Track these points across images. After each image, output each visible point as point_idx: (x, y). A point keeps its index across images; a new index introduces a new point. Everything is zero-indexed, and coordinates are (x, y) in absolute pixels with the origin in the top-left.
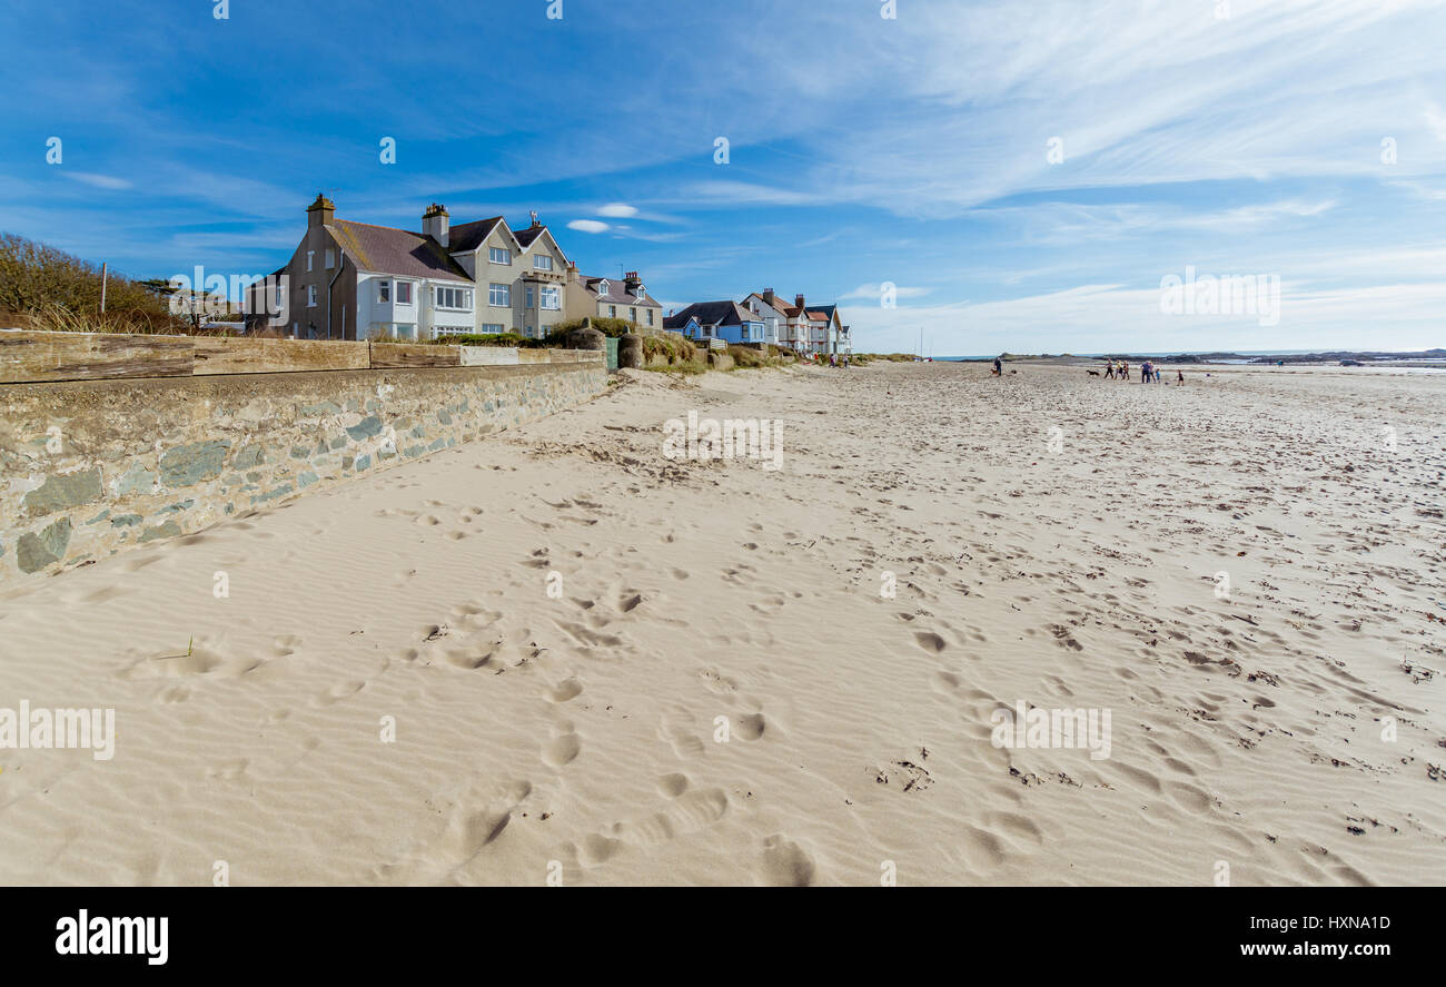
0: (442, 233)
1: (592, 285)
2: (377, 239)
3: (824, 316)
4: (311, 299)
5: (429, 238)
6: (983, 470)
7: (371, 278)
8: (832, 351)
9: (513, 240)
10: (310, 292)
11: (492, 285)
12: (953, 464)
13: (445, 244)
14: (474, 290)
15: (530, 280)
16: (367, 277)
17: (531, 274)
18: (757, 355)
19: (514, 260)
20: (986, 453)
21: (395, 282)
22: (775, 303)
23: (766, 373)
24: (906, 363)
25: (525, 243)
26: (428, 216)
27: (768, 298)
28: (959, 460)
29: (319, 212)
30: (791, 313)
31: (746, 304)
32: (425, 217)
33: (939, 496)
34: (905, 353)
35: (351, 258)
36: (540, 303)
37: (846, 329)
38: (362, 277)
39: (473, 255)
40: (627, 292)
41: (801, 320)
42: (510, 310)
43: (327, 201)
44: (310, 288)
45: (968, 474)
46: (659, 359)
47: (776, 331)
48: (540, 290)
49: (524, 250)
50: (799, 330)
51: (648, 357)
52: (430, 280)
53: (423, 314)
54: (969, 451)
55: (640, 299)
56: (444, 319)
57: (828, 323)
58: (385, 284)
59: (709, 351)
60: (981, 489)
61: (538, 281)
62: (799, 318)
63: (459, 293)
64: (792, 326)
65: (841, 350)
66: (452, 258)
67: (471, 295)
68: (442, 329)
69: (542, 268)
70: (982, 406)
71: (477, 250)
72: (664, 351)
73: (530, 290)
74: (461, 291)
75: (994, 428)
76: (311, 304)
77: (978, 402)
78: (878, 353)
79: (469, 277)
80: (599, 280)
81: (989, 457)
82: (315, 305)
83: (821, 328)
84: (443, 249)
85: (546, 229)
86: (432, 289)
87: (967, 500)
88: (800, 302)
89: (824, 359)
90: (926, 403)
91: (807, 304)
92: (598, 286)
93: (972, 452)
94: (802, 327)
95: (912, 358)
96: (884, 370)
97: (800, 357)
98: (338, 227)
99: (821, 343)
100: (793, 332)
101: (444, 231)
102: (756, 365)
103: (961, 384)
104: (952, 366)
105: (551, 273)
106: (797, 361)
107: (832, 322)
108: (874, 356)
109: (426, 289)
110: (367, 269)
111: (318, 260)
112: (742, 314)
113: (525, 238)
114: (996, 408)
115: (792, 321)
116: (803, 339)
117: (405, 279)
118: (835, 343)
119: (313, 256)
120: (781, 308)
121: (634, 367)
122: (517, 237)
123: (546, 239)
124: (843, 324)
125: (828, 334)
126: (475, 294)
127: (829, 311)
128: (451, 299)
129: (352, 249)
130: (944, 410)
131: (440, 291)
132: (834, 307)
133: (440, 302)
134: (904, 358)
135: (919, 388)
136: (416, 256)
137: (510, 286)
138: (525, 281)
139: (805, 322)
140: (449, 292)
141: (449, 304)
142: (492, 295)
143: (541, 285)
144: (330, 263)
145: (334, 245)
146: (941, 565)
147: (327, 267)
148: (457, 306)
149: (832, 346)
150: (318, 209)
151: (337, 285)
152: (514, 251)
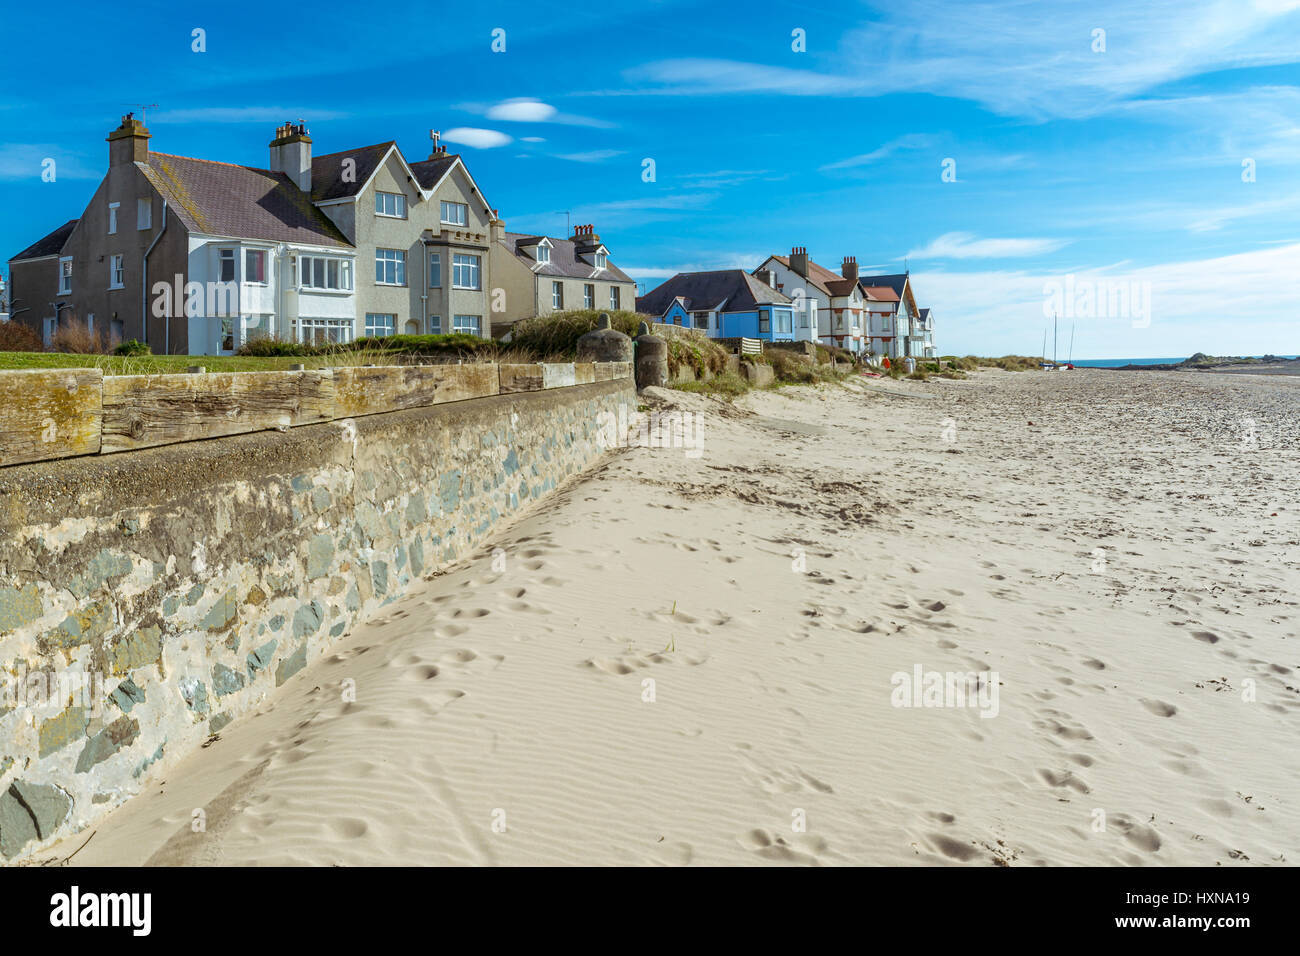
0: (302, 171)
1: (526, 249)
2: (207, 180)
3: (889, 292)
4: (114, 276)
5: (282, 177)
6: (1208, 519)
7: (208, 245)
8: (901, 353)
9: (409, 178)
10: (114, 265)
11: (380, 251)
12: (1169, 514)
13: (305, 186)
14: (354, 262)
15: (435, 242)
16: (202, 242)
17: (436, 232)
18: (804, 360)
19: (411, 211)
20: (1209, 502)
21: (243, 251)
22: (811, 273)
23: (826, 392)
24: (1028, 373)
25: (428, 184)
26: (280, 143)
27: (798, 264)
28: (1174, 509)
29: (126, 142)
30: (838, 289)
31: (762, 275)
32: (274, 144)
33: (1166, 544)
34: (1027, 354)
35: (178, 213)
36: (451, 280)
37: (924, 313)
38: (195, 243)
39: (352, 204)
40: (579, 259)
41: (854, 302)
42: (407, 290)
43: (138, 123)
44: (113, 259)
45: (1192, 525)
46: (685, 373)
47: (814, 320)
48: (451, 256)
49: (427, 194)
50: (851, 318)
51: (673, 369)
52: (292, 246)
53: (281, 300)
54: (1184, 500)
55: (600, 269)
56: (312, 306)
57: (897, 303)
58: (227, 253)
59: (741, 358)
60: (1212, 538)
61: (448, 244)
62: (850, 299)
63: (334, 265)
64: (840, 311)
65: (917, 350)
66: (318, 209)
67: (350, 268)
68: (309, 322)
69: (453, 223)
70: (1184, 445)
71: (357, 197)
72: (690, 359)
73: (435, 258)
74: (336, 262)
75: (1208, 473)
76: (115, 285)
77: (1175, 437)
78: (979, 354)
79: (347, 240)
80: (535, 240)
81: (1213, 506)
82: (121, 286)
83: (885, 314)
84: (302, 193)
85: (458, 160)
86: (294, 259)
87: (1198, 547)
88: (850, 268)
89: (894, 367)
90: (1096, 438)
91: (862, 273)
92: (535, 250)
93: (1189, 501)
94: (856, 312)
95: (1039, 364)
96: (997, 384)
97: (859, 364)
98: (154, 164)
99: (886, 339)
100: (840, 320)
101: (305, 166)
102: (808, 379)
103: (1136, 407)
104: (1110, 377)
105: (466, 230)
106: (856, 370)
107: (901, 303)
108: (974, 360)
109: (287, 258)
110: (202, 231)
111: (127, 217)
112: (760, 292)
113: (428, 173)
114: (1204, 446)
115: (838, 303)
116: (857, 334)
117: (257, 244)
118: (906, 339)
119: (118, 211)
120: (820, 280)
121: (657, 384)
122: (417, 174)
123: (459, 176)
124: (920, 306)
125: (895, 323)
126: (356, 265)
127: (897, 283)
128: (322, 275)
129: (180, 199)
130: (1126, 448)
131: (306, 262)
132: (905, 276)
133: (306, 281)
134: (1025, 363)
135: (1070, 413)
136: (264, 206)
137: (405, 253)
138: (428, 243)
139: (860, 304)
140: (319, 264)
141: (319, 283)
142: (380, 265)
143: (452, 251)
144: (144, 220)
145: (150, 192)
146: (1196, 595)
147: (139, 229)
148: (330, 286)
149: (901, 343)
150: (125, 137)
151: (156, 255)
152: (412, 196)
